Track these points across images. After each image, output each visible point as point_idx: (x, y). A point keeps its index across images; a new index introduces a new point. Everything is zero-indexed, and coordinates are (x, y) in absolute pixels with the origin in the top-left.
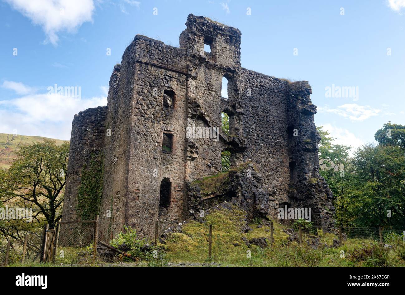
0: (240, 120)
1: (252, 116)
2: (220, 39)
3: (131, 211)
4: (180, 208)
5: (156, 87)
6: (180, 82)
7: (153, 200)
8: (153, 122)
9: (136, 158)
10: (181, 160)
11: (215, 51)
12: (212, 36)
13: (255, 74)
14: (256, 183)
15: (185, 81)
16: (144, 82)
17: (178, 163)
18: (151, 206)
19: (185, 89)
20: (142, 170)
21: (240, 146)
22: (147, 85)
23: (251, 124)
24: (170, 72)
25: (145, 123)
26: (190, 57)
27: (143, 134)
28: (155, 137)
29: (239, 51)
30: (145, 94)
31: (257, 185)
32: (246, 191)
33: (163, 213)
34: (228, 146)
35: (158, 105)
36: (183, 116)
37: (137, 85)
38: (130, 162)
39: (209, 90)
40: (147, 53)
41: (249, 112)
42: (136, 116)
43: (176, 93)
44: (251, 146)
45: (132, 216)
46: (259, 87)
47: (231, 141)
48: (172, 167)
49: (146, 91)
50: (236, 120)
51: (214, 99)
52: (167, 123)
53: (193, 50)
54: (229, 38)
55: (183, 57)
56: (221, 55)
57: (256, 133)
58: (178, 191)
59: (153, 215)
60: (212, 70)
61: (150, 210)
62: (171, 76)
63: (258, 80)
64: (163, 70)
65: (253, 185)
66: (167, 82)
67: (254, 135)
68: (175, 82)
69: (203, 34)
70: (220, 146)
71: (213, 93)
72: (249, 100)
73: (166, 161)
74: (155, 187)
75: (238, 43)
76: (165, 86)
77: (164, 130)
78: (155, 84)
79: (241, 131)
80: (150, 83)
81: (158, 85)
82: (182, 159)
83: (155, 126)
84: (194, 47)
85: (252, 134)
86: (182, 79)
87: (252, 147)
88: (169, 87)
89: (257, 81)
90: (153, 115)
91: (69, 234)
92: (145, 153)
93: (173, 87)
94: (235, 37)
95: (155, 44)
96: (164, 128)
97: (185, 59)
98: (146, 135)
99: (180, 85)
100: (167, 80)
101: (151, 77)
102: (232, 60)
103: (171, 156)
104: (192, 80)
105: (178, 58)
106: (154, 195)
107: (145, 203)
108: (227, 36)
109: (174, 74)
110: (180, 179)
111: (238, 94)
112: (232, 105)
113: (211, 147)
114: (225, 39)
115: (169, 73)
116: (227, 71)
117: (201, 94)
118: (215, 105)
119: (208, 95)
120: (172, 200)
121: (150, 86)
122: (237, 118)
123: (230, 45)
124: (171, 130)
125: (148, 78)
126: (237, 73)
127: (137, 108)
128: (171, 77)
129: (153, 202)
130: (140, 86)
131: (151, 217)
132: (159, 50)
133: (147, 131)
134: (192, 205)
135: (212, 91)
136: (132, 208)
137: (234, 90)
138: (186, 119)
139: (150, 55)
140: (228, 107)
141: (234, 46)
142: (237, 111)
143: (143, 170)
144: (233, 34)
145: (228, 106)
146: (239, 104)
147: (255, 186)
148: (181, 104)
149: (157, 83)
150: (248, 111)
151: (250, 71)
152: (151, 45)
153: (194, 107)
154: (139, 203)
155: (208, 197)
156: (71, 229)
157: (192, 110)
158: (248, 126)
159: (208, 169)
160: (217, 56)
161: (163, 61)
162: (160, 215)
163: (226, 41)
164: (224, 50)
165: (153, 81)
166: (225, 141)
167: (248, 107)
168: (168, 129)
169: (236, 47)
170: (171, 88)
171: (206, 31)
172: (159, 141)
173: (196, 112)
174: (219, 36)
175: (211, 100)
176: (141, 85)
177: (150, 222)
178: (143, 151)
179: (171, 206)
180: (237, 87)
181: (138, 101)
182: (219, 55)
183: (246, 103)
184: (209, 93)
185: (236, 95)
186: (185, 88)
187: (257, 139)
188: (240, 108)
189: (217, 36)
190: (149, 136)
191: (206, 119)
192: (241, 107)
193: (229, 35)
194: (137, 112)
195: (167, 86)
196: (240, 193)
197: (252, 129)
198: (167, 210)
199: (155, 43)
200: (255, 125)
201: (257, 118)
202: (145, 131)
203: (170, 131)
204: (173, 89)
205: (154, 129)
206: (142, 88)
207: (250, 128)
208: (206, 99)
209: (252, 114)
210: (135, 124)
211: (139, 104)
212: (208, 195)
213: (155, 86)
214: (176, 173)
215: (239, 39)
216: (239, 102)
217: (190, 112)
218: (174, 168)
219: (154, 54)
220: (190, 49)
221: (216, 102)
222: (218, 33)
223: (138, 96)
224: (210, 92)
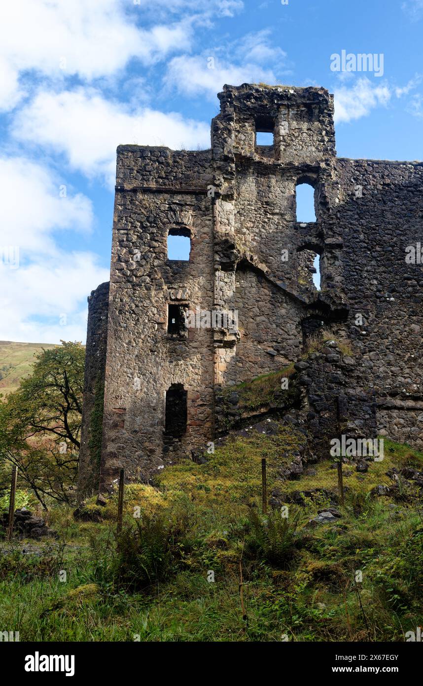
0: (335, 258)
1: (365, 247)
2: (286, 115)
3: (111, 448)
4: (205, 436)
5: (154, 227)
6: (200, 209)
7: (152, 426)
8: (148, 289)
9: (118, 355)
10: (204, 350)
11: (278, 139)
12: (269, 113)
13: (369, 165)
14: (343, 377)
15: (211, 206)
16: (131, 222)
17: (199, 356)
18: (149, 436)
19: (210, 220)
20: (129, 375)
21: (333, 308)
22: (136, 227)
23: (365, 262)
24: (180, 196)
25: (134, 293)
26: (221, 161)
27: (130, 313)
28: (154, 315)
29: (331, 128)
30: (133, 243)
31: (345, 382)
32: (318, 395)
33: (171, 448)
34: (311, 311)
35: (156, 258)
36: (207, 270)
37: (118, 230)
38: (107, 362)
39: (266, 215)
40: (138, 172)
41: (358, 240)
42: (117, 282)
43: (192, 232)
44: (366, 305)
45: (113, 455)
46: (380, 187)
47: (314, 302)
48: (188, 363)
49: (136, 237)
50: (328, 259)
51: (277, 229)
52: (176, 287)
53: (223, 149)
54: (303, 109)
55: (207, 165)
56: (289, 145)
57: (376, 279)
58: (202, 405)
59: (152, 451)
60: (270, 176)
61: (147, 444)
62: (183, 203)
63: (377, 175)
64: (167, 196)
65: (336, 383)
66: (175, 214)
67: (371, 284)
68: (191, 212)
69: (250, 115)
70: (294, 315)
71: (276, 217)
72: (356, 216)
73: (175, 355)
74: (155, 401)
75: (325, 115)
76: (171, 223)
77: (171, 300)
78: (150, 223)
79: (338, 278)
80: (141, 223)
81: (156, 224)
82: (208, 346)
83: (153, 295)
84: (226, 143)
85: (366, 281)
86: (204, 203)
87: (369, 307)
88: (177, 223)
89: (374, 176)
90: (149, 276)
91: (83, 487)
92: (135, 345)
93: (185, 221)
94: (317, 103)
95: (151, 155)
96: (170, 297)
97: (211, 166)
98: (135, 314)
99: (201, 215)
100: (174, 211)
101: (143, 211)
102: (314, 149)
103: (185, 344)
104: (224, 203)
105: (196, 169)
106: (153, 417)
107: (135, 431)
108: (298, 107)
109: (188, 199)
110: (205, 384)
111: (328, 209)
112: (317, 233)
113: (274, 318)
114: (295, 112)
115: (177, 199)
116: (304, 171)
117: (250, 225)
118: (280, 238)
119: (265, 222)
120: (189, 422)
121: (142, 227)
122: (329, 255)
123: (310, 120)
124: (186, 297)
125: (138, 214)
126: (325, 170)
127: (118, 269)
128: (182, 205)
129: (152, 429)
130: (122, 232)
131: (149, 456)
132: (160, 163)
133: (137, 306)
135: (273, 214)
136: (113, 441)
137: (321, 203)
138: (213, 273)
139: (142, 175)
140: (310, 238)
141: (319, 121)
142: (327, 243)
143: (132, 374)
144: (312, 98)
145: (310, 236)
146: (331, 229)
147: (340, 383)
148: (202, 250)
149: (155, 220)
150: (357, 238)
151: (357, 161)
152: (143, 158)
153: (226, 250)
154: (124, 431)
156: (84, 478)
157: (222, 255)
158: (357, 267)
159: (268, 360)
160: (282, 148)
161: (168, 179)
162: (165, 450)
163: (299, 117)
164: (296, 135)
165: (148, 217)
166: (303, 303)
167: (356, 231)
168: (179, 297)
169: (322, 122)
170: (183, 223)
171: (254, 108)
172: (161, 320)
173: (230, 259)
174: (283, 111)
175: (271, 231)
176: (124, 230)
177: (146, 464)
178: (130, 342)
179: (187, 434)
180: (325, 197)
181: (119, 257)
182: (286, 146)
183: (351, 224)
184: (266, 220)
185: (325, 213)
186: (211, 218)
187: (379, 291)
188: (333, 237)
189: (279, 111)
190: (141, 314)
191: (259, 267)
192: (334, 233)
193: (303, 103)
194: (119, 276)
195: (174, 223)
196: (306, 400)
197: (367, 271)
198: (180, 441)
199: (151, 152)
200: (373, 263)
201: (378, 249)
202: (134, 306)
203: (181, 300)
204: (186, 225)
205: (150, 300)
206: (127, 234)
207: (361, 271)
208: (260, 231)
209: (364, 242)
210: (115, 297)
211: (121, 262)
213: (151, 226)
214: (197, 374)
215: (325, 106)
216: (330, 224)
217: (218, 259)
218: (191, 365)
219: (150, 171)
220: (218, 148)
221: (282, 232)
222: (279, 106)
223: (119, 248)
224: (269, 216)
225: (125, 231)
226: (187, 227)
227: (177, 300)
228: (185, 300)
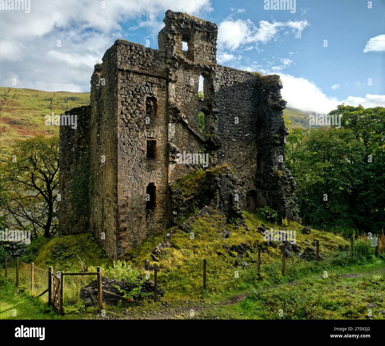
0: (215, 119)
1: (226, 114)
2: (197, 36)
3: (122, 217)
4: (164, 208)
5: (139, 95)
6: (161, 87)
7: (141, 205)
8: (138, 131)
9: (123, 168)
10: (163, 165)
11: (192, 49)
12: (190, 33)
13: (229, 70)
14: (232, 185)
15: (166, 86)
16: (127, 91)
17: (161, 168)
18: (139, 210)
19: (165, 94)
20: (129, 179)
21: (216, 145)
22: (130, 94)
23: (225, 121)
24: (151, 78)
25: (130, 133)
26: (170, 59)
27: (128, 144)
28: (140, 146)
29: (215, 47)
30: (128, 104)
31: (233, 187)
32: (224, 194)
33: (149, 215)
34: (204, 145)
35: (140, 113)
36: (164, 122)
37: (121, 95)
38: (118, 172)
39: (187, 92)
40: (128, 59)
41: (223, 110)
42: (122, 127)
43: (157, 100)
44: (225, 142)
45: (123, 221)
46: (233, 83)
47: (207, 140)
48: (156, 172)
49: (130, 100)
50: (212, 119)
51: (191, 100)
52: (150, 131)
53: (172, 52)
54: (206, 34)
55: (163, 60)
56: (198, 54)
57: (229, 129)
58: (162, 193)
59: (141, 218)
60: (190, 70)
61: (139, 214)
62: (152, 82)
63: (232, 76)
64: (145, 77)
65: (230, 187)
66: (149, 89)
67: (227, 132)
68: (156, 88)
69: (181, 32)
70: (198, 146)
71: (191, 94)
72: (223, 97)
73: (150, 168)
74: (142, 192)
75: (214, 39)
76: (147, 93)
77: (148, 137)
78: (137, 92)
79: (216, 129)
80: (132, 92)
81: (140, 93)
82: (165, 163)
83: (140, 135)
84: (174, 49)
85: (225, 131)
86: (162, 83)
87: (226, 143)
88: (150, 94)
89: (231, 77)
90: (137, 123)
92: (131, 162)
93: (154, 93)
94: (212, 33)
95: (135, 49)
96: (148, 136)
97: (165, 61)
98: (131, 145)
99: (161, 90)
100: (148, 86)
101: (133, 85)
102: (208, 58)
103: (154, 162)
104: (172, 84)
105: (157, 62)
106: (141, 200)
107: (133, 208)
108: (204, 32)
109: (155, 80)
110: (164, 182)
111: (214, 93)
112: (208, 104)
113: (189, 147)
114: (202, 35)
115: (150, 79)
116: (204, 70)
117: (180, 97)
118: (192, 106)
119: (186, 96)
120: (157, 202)
121: (133, 94)
122: (213, 117)
123: (207, 41)
124: (155, 137)
125: (131, 86)
126: (213, 71)
127: (121, 119)
128: (152, 83)
129: (140, 207)
130: (123, 96)
131: (140, 220)
132: (140, 55)
133: (132, 141)
134: (175, 207)
135: (190, 92)
136: (123, 214)
137: (210, 89)
138: (167, 125)
139: (131, 61)
140: (205, 107)
141: (211, 42)
142: (213, 111)
143: (131, 178)
144: (210, 29)
145: (205, 105)
146: (215, 104)
148: (162, 111)
149: (139, 91)
150: (223, 109)
151: (225, 68)
152: (131, 50)
153: (175, 113)
154: (128, 209)
155: (189, 198)
157: (173, 116)
158: (222, 123)
159: (187, 169)
160: (195, 54)
161: (144, 66)
162: (147, 217)
163: (203, 38)
164: (201, 48)
165: (136, 89)
166: (202, 141)
167: (223, 105)
168: (152, 137)
169: (212, 43)
170: (153, 94)
171: (184, 29)
172: (144, 149)
173: (177, 118)
174: (197, 33)
175: (189, 101)
177: (138, 224)
178: (129, 161)
179: (156, 208)
180: (213, 86)
181: (122, 111)
182: (197, 54)
183: (221, 101)
184: (187, 95)
185: (211, 94)
186: (165, 93)
187: (229, 135)
188: (216, 108)
189: (195, 33)
190: (134, 145)
191: (185, 121)
192: (216, 106)
193: (207, 31)
194: (122, 123)
195: (149, 93)
196: (218, 195)
197: (226, 125)
198: (153, 211)
199: (135, 47)
200: (228, 121)
201: (231, 115)
202: (130, 141)
204: (154, 95)
205: (138, 137)
206: (125, 98)
207: (224, 125)
208: (184, 101)
209: (226, 111)
210: (121, 135)
211: (123, 114)
212: (188, 196)
213: (137, 94)
214: (160, 177)
215: (215, 35)
216: (215, 101)
217: (171, 118)
218: (157, 173)
219: (135, 60)
220: (169, 51)
221: (193, 103)
222: (195, 30)
223: (122, 106)
224: (188, 93)
225: (125, 96)
226: (155, 97)
227: (150, 138)
228: (154, 138)
